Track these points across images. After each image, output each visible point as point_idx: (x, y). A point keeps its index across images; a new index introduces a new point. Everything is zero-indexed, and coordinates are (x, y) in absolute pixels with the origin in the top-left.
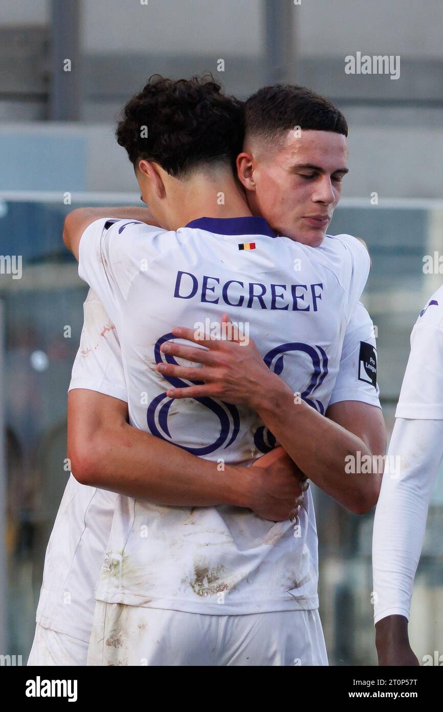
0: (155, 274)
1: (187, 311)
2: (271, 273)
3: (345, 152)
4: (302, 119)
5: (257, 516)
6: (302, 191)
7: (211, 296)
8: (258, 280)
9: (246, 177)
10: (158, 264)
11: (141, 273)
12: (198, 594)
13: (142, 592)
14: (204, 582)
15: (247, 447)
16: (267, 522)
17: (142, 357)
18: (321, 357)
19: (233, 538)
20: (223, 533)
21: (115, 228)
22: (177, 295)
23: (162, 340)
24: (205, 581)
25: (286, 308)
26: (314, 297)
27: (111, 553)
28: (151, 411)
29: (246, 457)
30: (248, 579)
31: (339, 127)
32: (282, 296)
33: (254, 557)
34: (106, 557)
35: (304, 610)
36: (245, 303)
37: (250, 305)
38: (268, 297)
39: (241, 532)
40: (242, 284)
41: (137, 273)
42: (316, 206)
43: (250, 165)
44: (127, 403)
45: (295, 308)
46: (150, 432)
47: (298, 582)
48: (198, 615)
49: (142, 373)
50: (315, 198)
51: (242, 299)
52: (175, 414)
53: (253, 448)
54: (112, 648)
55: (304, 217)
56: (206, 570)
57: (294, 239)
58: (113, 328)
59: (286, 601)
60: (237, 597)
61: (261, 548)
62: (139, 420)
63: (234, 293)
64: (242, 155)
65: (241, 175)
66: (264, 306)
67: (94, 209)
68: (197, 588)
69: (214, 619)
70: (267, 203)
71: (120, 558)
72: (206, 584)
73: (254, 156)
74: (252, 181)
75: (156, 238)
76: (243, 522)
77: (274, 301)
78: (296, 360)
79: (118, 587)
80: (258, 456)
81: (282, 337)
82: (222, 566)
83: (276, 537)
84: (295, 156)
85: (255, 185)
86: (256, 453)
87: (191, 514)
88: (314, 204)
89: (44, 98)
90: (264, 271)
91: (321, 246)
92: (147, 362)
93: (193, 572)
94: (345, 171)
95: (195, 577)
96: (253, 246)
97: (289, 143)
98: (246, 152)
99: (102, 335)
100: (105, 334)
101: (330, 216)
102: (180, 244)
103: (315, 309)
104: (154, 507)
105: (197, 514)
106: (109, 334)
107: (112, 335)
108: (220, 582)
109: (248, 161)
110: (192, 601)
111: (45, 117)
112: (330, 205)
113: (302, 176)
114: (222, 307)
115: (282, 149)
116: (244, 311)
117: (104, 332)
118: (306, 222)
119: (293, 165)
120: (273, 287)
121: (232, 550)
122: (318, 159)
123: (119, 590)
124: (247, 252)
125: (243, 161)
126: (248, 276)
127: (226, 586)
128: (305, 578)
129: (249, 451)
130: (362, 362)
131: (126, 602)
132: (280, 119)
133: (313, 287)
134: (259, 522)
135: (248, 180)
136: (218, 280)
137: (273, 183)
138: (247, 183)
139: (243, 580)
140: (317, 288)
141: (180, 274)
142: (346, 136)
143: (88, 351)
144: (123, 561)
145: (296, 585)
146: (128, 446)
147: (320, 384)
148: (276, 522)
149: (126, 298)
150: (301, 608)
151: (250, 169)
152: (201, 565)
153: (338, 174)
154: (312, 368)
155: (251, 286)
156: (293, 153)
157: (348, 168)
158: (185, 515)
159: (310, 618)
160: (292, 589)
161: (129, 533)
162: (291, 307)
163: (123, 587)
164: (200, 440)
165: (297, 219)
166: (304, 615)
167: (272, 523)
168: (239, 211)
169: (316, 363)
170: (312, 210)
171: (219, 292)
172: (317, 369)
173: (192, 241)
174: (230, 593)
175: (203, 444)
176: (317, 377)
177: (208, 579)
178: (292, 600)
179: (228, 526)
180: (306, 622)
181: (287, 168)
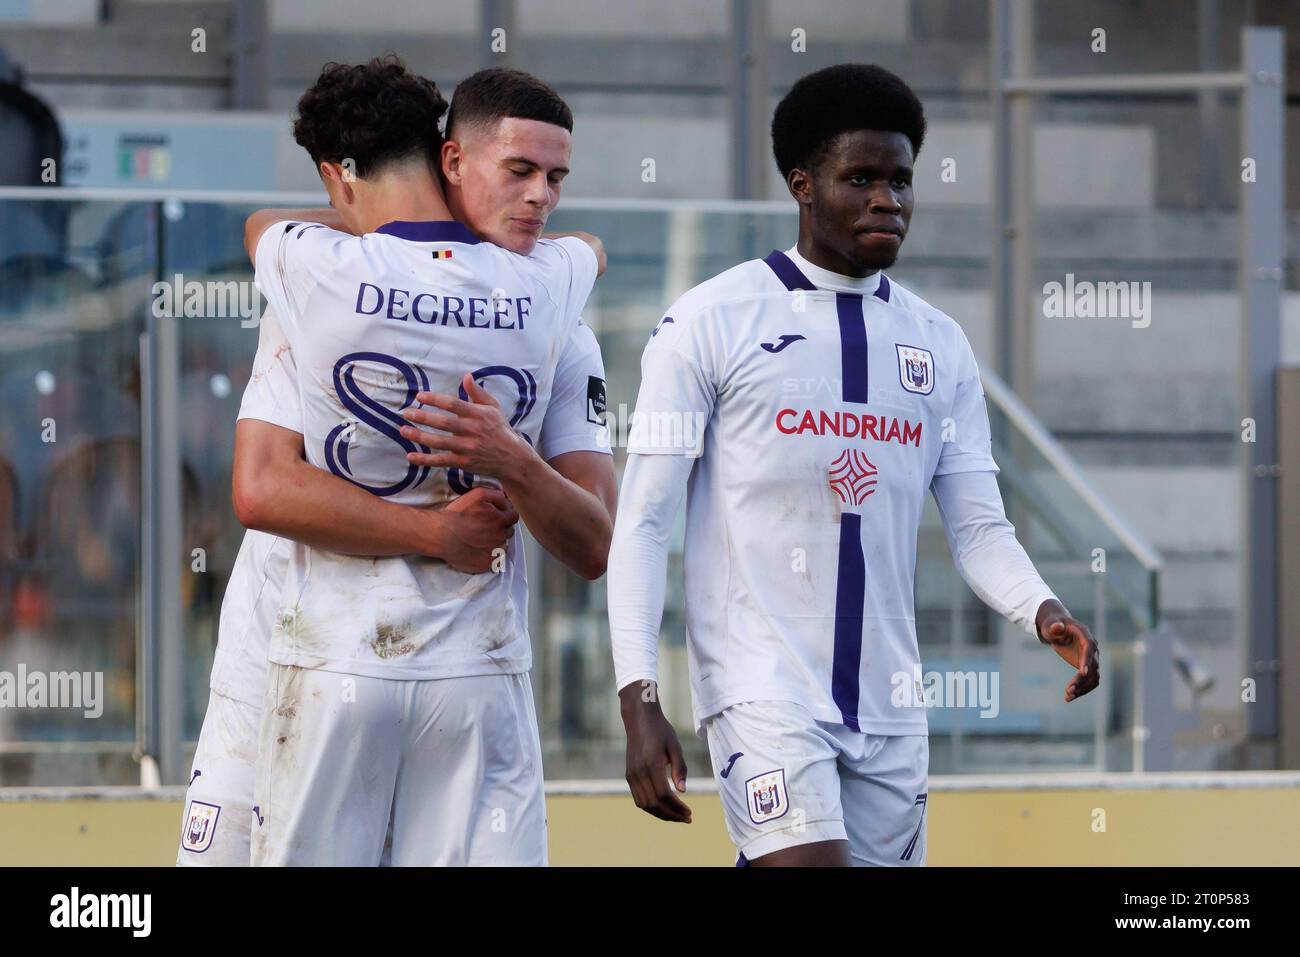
0: (334, 286)
1: (371, 330)
2: (470, 285)
3: (567, 149)
4: (518, 106)
5: (451, 567)
6: (513, 188)
7: (399, 312)
8: (455, 293)
9: (451, 170)
10: (339, 274)
11: (319, 284)
12: (380, 655)
13: (317, 653)
14: (387, 642)
15: (440, 487)
16: (462, 574)
17: (319, 381)
18: (528, 383)
19: (422, 591)
20: (409, 586)
21: (295, 231)
22: (359, 310)
23: (341, 362)
24: (389, 640)
25: (487, 326)
26: (520, 313)
27: (285, 607)
28: (329, 444)
29: (438, 499)
30: (438, 639)
31: (563, 119)
32: (482, 312)
33: (444, 613)
34: (279, 612)
35: (508, 675)
36: (439, 319)
37: (444, 322)
38: (465, 313)
39: (432, 586)
40: (435, 298)
41: (315, 284)
42: (529, 207)
43: (457, 155)
44: (302, 436)
45: (497, 325)
46: (328, 469)
47: (499, 642)
48: (381, 681)
49: (320, 400)
50: (527, 197)
51: (435, 315)
52: (355, 447)
53: (447, 489)
54: (283, 718)
55: (513, 219)
56: (389, 628)
57: (498, 244)
58: (289, 348)
59: (485, 663)
60: (424, 659)
61: (454, 602)
62: (316, 455)
63: (425, 309)
64: (449, 143)
65: (445, 168)
66: (461, 324)
67: (278, 210)
68: (379, 649)
69: (400, 684)
70: (473, 201)
71: (292, 613)
72: (390, 645)
73: (462, 146)
74: (458, 175)
75: (338, 244)
76: (433, 574)
77: (472, 318)
78: (499, 386)
79: (292, 647)
80: (452, 498)
81: (482, 359)
82: (409, 624)
83: (473, 591)
84: (508, 147)
85: (460, 180)
86: (450, 494)
87: (374, 563)
88: (526, 205)
89: (226, 83)
90: (460, 283)
91: (531, 254)
92: (325, 387)
93: (375, 631)
94: (565, 171)
95: (378, 636)
96: (449, 254)
97: (501, 132)
98: (453, 140)
99: (277, 356)
100: (280, 356)
101: (544, 221)
102: (365, 252)
103: (521, 327)
104: (332, 556)
105: (381, 564)
106: (285, 355)
107: (288, 356)
108: (405, 642)
109: (455, 151)
110: (374, 664)
111: (227, 104)
112: (545, 208)
113: (514, 172)
114: (412, 324)
115: (494, 139)
116: (437, 329)
117: (280, 353)
118: (517, 224)
119: (504, 158)
120: (472, 301)
121: (418, 605)
122: (533, 153)
123: (294, 651)
124: (442, 261)
125: (450, 151)
126: (443, 289)
127: (412, 647)
128: (508, 638)
129: (442, 493)
130: (590, 400)
131: (300, 664)
132: (494, 105)
133: (519, 301)
134: (454, 574)
135: (453, 173)
136: (407, 293)
137: (481, 178)
138: (452, 177)
139: (432, 640)
140: (524, 304)
141: (363, 286)
142: (570, 132)
143: (261, 375)
144: (297, 617)
145: (497, 646)
146: (300, 485)
147: (527, 414)
148: (473, 574)
149: (302, 313)
150: (501, 672)
151: (456, 160)
152: (384, 622)
153: (556, 174)
154: (518, 395)
155: (446, 300)
156: (506, 144)
157: (570, 168)
158: (366, 564)
159: (516, 684)
160: (490, 650)
161: (303, 585)
162: (492, 325)
163: (297, 646)
164: (384, 478)
165: (505, 220)
166: (508, 681)
167: (469, 576)
168: (436, 213)
169: (522, 390)
170: (523, 210)
171: (408, 307)
172: (524, 396)
173: (378, 248)
174: (417, 655)
175: (388, 483)
176: (523, 407)
177: (392, 638)
178: (490, 662)
179: (417, 579)
180: (510, 690)
181: (498, 162)
